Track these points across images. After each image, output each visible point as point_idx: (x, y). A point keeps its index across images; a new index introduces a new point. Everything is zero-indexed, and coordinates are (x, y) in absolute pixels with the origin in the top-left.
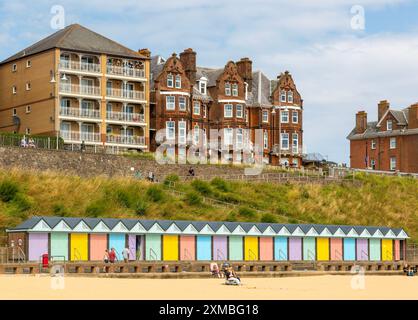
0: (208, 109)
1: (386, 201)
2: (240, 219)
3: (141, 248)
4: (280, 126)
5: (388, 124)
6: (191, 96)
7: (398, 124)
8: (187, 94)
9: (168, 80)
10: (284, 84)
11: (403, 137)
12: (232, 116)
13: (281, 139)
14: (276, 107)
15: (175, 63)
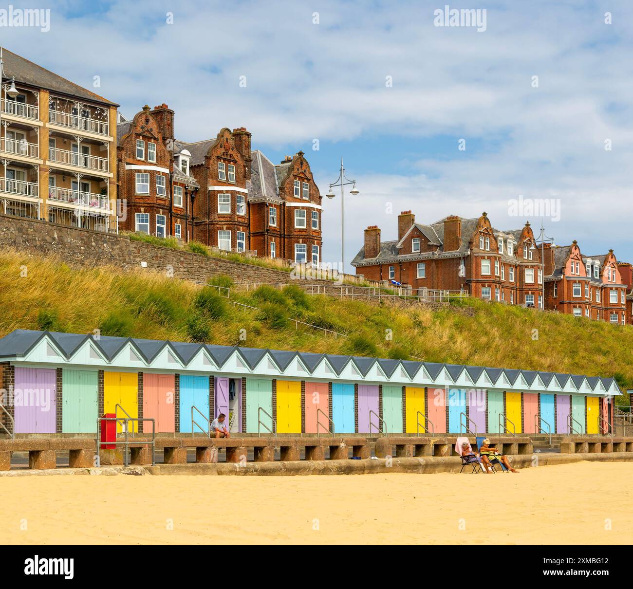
0: (193, 199)
3: (235, 406)
4: (295, 233)
5: (414, 244)
6: (171, 177)
7: (429, 243)
8: (167, 171)
9: (137, 148)
10: (298, 170)
11: (437, 261)
12: (229, 212)
13: (296, 253)
14: (288, 204)
15: (147, 121)
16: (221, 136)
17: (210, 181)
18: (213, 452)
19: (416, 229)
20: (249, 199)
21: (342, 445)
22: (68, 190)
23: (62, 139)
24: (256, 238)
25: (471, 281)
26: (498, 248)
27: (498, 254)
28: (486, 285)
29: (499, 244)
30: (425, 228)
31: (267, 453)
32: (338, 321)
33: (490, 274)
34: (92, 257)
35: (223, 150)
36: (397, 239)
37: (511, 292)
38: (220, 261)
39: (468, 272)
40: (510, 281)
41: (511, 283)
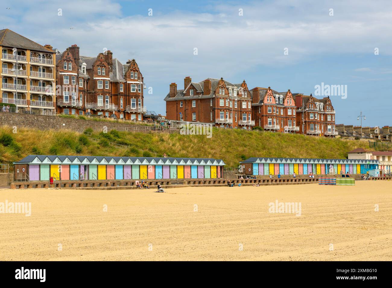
0: (87, 83)
1: (205, 142)
2: (132, 155)
3: (86, 173)
4: (131, 94)
5: (191, 92)
6: (78, 75)
7: (197, 92)
8: (76, 74)
9: (64, 65)
10: (133, 67)
11: (201, 100)
12: (102, 88)
13: (131, 102)
14: (128, 82)
15: (68, 54)
16: (99, 56)
17: (94, 75)
18: (75, 185)
19: (192, 85)
20: (111, 81)
21: (109, 183)
22: (37, 87)
23: (35, 68)
24: (115, 97)
25: (215, 109)
26: (229, 93)
27: (229, 96)
28: (222, 110)
29: (229, 91)
30: (196, 84)
31: (89, 185)
32: (129, 142)
33: (223, 105)
34: (47, 124)
35: (100, 62)
36: (183, 89)
37: (236, 113)
38: (90, 121)
39: (214, 104)
40: (235, 107)
41: (235, 109)
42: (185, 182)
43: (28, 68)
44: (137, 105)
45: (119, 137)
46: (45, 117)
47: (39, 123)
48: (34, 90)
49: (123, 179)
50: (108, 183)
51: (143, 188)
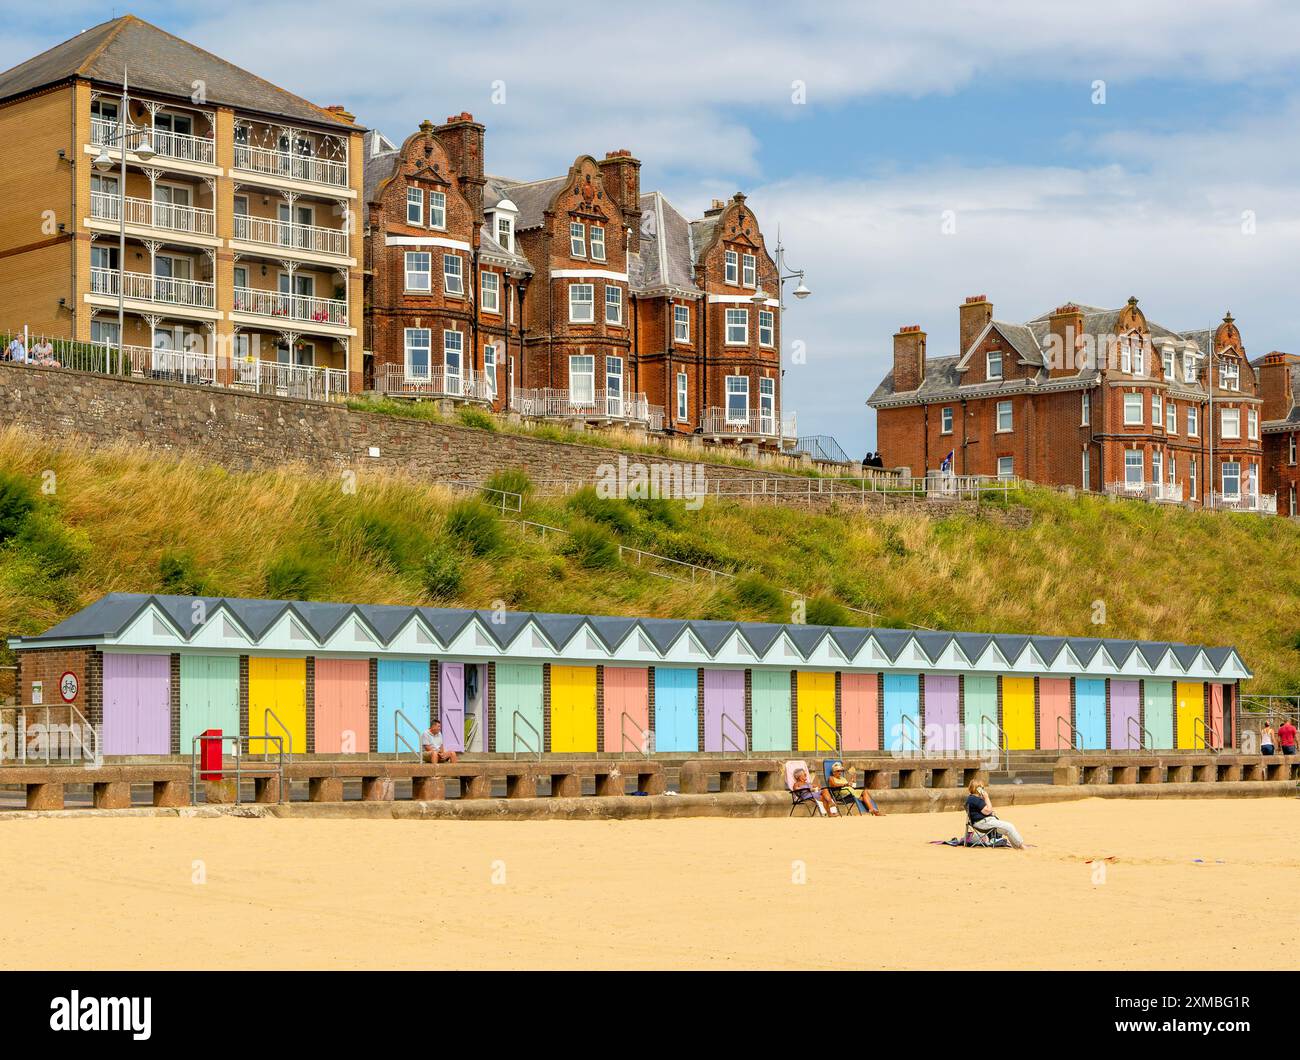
0: (521, 296)
4: (726, 356)
5: (991, 363)
6: (476, 255)
7: (1020, 362)
8: (466, 246)
9: (409, 202)
10: (733, 231)
11: (1037, 399)
12: (591, 320)
13: (728, 393)
14: (712, 299)
15: (428, 151)
16: (576, 171)
17: (555, 259)
18: (386, 785)
19: (994, 332)
20: (633, 290)
21: (615, 773)
22: (271, 294)
23: (259, 199)
24: (650, 365)
25: (1102, 438)
26: (1162, 370)
27: (1162, 381)
28: (1134, 444)
29: (1165, 360)
30: (1014, 330)
32: (725, 548)
33: (1141, 423)
34: (277, 444)
35: (579, 199)
36: (957, 352)
37: (1191, 457)
38: (521, 439)
39: (1097, 417)
40: (1190, 434)
41: (1191, 440)
42: (1064, 772)
43: (224, 198)
44: (754, 404)
45: (670, 525)
46: (269, 405)
47: (232, 434)
48: (255, 308)
49: (701, 748)
50: (605, 777)
51: (833, 810)
